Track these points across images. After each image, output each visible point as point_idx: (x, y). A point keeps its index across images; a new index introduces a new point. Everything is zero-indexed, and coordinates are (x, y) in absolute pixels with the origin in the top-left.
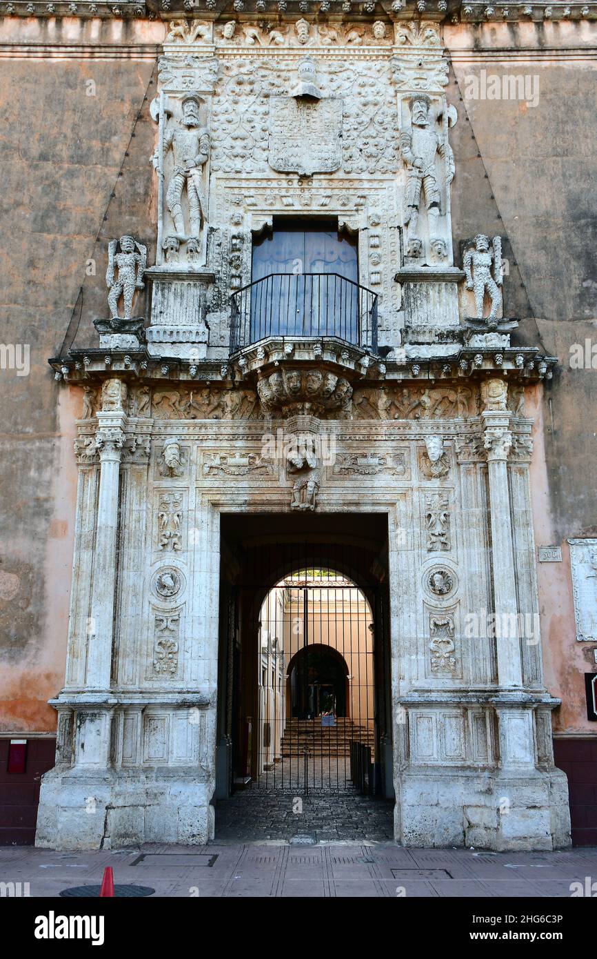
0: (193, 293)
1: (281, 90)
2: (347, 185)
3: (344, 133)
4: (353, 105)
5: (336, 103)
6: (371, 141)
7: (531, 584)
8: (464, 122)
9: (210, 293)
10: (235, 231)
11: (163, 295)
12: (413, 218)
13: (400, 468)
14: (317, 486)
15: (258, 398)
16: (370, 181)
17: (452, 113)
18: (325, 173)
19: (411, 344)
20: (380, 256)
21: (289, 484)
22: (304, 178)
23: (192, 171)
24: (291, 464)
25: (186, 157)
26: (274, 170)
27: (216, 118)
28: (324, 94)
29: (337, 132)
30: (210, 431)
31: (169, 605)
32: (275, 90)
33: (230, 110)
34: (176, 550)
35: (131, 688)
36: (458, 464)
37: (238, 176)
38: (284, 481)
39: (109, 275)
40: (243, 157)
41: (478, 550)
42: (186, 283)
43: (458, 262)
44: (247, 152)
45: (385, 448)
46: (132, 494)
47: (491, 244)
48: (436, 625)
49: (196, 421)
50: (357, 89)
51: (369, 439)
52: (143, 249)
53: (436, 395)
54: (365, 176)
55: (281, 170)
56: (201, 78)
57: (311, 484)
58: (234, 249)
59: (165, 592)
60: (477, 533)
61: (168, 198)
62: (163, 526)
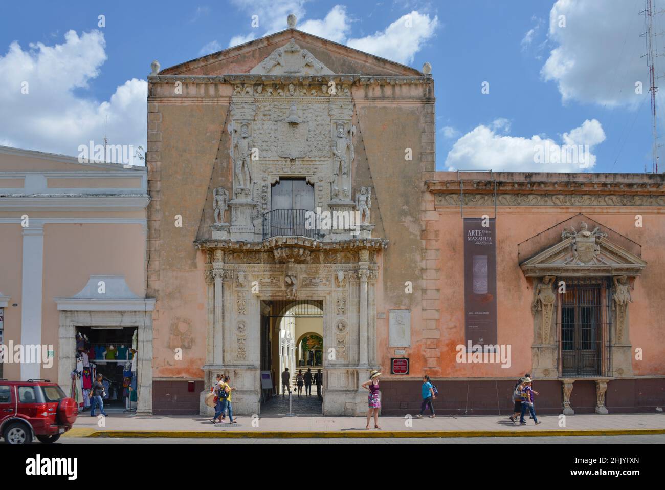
0: (248, 212)
1: (282, 118)
2: (310, 163)
3: (309, 139)
4: (312, 125)
5: (306, 125)
6: (319, 142)
7: (374, 327)
8: (359, 133)
9: (255, 211)
10: (264, 184)
11: (236, 213)
12: (336, 179)
13: (328, 283)
14: (296, 290)
15: (274, 256)
16: (320, 161)
17: (354, 129)
18: (301, 158)
19: (333, 233)
20: (322, 195)
21: (285, 289)
22: (292, 160)
23: (246, 159)
24: (287, 282)
25: (244, 152)
26: (279, 156)
27: (255, 132)
28: (300, 120)
29: (306, 138)
30: (256, 269)
31: (242, 334)
32: (280, 119)
33: (261, 128)
34: (244, 314)
35: (230, 363)
36: (350, 282)
37: (264, 159)
38: (284, 289)
39: (214, 205)
40: (267, 150)
41: (355, 314)
42: (245, 207)
43: (353, 199)
44: (267, 148)
45: (322, 275)
46: (227, 293)
47: (367, 190)
48: (339, 342)
49: (250, 265)
50: (314, 118)
51: (317, 272)
52: (227, 193)
53: (342, 254)
54: (317, 159)
55: (282, 156)
56: (248, 112)
57: (294, 290)
58: (264, 192)
59: (240, 330)
60: (355, 308)
61: (237, 171)
62: (239, 306)
